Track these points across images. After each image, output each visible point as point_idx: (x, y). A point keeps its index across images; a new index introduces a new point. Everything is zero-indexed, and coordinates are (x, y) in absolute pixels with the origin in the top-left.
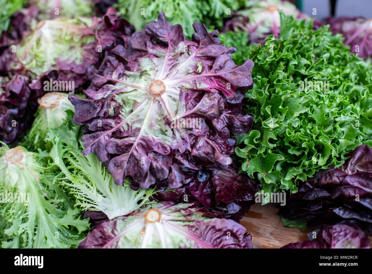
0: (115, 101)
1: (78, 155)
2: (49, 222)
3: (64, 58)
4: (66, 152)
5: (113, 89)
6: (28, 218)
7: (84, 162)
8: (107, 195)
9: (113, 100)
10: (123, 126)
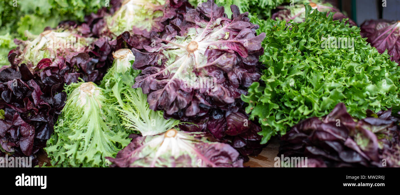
0: (163, 54)
1: (133, 92)
2: (102, 136)
3: (139, 26)
4: (124, 90)
5: (163, 46)
6: (87, 130)
7: (136, 98)
8: (147, 121)
9: (161, 53)
10: (165, 72)
